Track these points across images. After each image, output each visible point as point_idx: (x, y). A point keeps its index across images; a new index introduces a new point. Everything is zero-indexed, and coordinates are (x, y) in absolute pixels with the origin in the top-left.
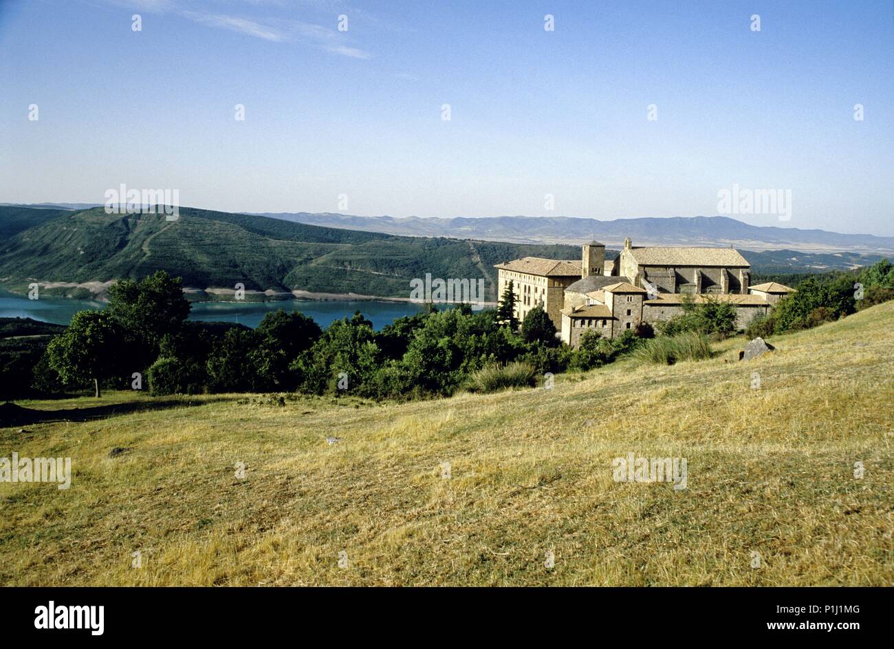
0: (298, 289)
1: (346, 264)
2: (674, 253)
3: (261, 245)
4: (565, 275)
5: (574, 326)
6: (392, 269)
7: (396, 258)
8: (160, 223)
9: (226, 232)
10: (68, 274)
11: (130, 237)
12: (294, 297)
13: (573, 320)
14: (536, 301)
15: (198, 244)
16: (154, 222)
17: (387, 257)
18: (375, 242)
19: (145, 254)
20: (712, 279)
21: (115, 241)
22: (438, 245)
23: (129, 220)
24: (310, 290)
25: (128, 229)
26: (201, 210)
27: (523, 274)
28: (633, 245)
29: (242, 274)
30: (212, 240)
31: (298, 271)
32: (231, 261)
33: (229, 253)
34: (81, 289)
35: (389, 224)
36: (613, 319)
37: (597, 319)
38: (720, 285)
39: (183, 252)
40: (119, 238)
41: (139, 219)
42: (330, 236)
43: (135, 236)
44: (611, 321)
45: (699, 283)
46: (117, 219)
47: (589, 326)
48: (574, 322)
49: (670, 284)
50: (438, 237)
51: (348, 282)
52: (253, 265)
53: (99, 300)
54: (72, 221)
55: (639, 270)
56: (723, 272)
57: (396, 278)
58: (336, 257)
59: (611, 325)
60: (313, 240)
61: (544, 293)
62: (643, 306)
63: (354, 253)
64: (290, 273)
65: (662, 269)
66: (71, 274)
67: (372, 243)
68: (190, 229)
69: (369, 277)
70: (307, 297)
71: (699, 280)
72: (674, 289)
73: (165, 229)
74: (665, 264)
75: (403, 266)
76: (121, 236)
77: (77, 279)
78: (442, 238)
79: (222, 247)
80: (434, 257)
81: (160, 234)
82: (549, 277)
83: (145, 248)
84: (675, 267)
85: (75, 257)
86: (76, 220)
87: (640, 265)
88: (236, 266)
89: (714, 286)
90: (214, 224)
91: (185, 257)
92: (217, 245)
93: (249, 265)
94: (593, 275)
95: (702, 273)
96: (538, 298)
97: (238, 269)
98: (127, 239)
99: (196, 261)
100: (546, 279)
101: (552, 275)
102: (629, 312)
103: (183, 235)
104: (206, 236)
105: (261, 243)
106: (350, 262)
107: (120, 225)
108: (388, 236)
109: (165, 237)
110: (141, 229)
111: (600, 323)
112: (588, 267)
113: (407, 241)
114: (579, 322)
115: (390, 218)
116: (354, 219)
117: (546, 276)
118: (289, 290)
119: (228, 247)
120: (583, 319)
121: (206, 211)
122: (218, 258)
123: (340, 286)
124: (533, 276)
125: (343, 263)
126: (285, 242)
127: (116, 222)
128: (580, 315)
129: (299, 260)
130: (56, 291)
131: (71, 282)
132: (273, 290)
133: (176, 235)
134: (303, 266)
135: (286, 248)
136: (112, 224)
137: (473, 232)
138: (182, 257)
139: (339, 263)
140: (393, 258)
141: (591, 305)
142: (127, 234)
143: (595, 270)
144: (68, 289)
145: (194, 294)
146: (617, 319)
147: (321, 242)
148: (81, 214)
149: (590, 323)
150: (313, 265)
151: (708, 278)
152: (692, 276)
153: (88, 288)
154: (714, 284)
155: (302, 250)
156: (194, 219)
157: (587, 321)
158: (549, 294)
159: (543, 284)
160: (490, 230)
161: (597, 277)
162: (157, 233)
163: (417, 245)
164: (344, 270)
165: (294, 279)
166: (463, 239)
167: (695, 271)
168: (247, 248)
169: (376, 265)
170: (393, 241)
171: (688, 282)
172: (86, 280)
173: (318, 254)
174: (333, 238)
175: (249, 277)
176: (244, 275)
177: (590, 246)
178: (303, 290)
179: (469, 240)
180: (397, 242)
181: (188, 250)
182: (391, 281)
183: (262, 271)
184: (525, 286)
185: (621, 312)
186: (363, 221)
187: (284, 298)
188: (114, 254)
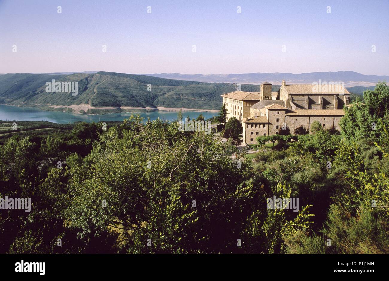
0: (159, 106)
1: (180, 95)
2: (308, 88)
3: (144, 88)
4: (252, 100)
5: (248, 128)
6: (201, 97)
7: (202, 92)
8: (101, 79)
9: (129, 83)
10: (64, 102)
11: (89, 86)
12: (158, 110)
13: (247, 124)
14: (238, 113)
15: (117, 88)
16: (98, 79)
17: (199, 92)
18: (194, 85)
19: (95, 93)
20: (329, 101)
21: (82, 88)
22: (221, 86)
23: (88, 78)
24: (165, 107)
25: (88, 82)
26: (119, 73)
27: (233, 100)
28: (286, 84)
29: (136, 100)
30: (123, 86)
31: (160, 98)
32: (131, 95)
33: (130, 91)
34: (69, 108)
35: (201, 77)
36: (269, 123)
37: (260, 124)
38: (333, 104)
39: (111, 92)
40: (84, 86)
41: (93, 78)
42: (174, 83)
43: (91, 85)
44: (268, 125)
45: (321, 103)
46: (83, 78)
47: (255, 128)
48: (248, 125)
49: (306, 104)
50: (221, 83)
51: (181, 103)
52: (140, 96)
53: (76, 113)
54: (65, 79)
55: (289, 97)
56: (335, 97)
57: (202, 101)
58: (176, 92)
59: (268, 127)
60: (166, 85)
61: (242, 109)
62: (285, 117)
63: (184, 90)
64: (156, 100)
65: (301, 96)
66: (65, 102)
67: (192, 86)
68: (114, 81)
69: (191, 101)
70: (164, 110)
71: (321, 102)
72: (308, 107)
73: (103, 82)
74: (303, 93)
75: (206, 96)
76: (85, 85)
77: (67, 104)
78: (223, 83)
79: (127, 89)
80: (219, 92)
81: (101, 84)
82: (244, 101)
83: (95, 90)
84: (308, 95)
85: (66, 95)
86: (67, 79)
87: (289, 94)
88: (133, 97)
89: (330, 105)
90: (124, 79)
91: (112, 94)
92: (125, 88)
93: (139, 96)
94: (265, 100)
95: (323, 98)
96: (239, 112)
97: (134, 98)
98: (87, 87)
99: (116, 95)
100: (243, 102)
101: (245, 100)
102: (278, 120)
103: (111, 84)
104: (120, 84)
105: (144, 87)
106: (182, 94)
107: (84, 81)
108: (199, 83)
109: (103, 85)
110: (93, 82)
111: (262, 126)
112: (262, 95)
113: (207, 84)
114: (250, 126)
115: (201, 75)
116: (186, 76)
117: (242, 101)
118: (156, 107)
119: (130, 89)
120: (252, 124)
121: (121, 73)
122: (125, 94)
123: (178, 105)
124: (237, 101)
125: (179, 95)
126: (154, 86)
127: (83, 79)
128: (250, 122)
129: (160, 94)
130: (59, 109)
131: (65, 105)
132: (149, 107)
133: (108, 84)
134: (162, 97)
135: (155, 89)
136: (81, 80)
137: (237, 80)
138: (111, 94)
139: (178, 95)
140: (201, 92)
141: (257, 116)
142: (87, 84)
143: (267, 97)
144: (63, 108)
145: (116, 109)
146: (271, 124)
147: (170, 86)
148: (68, 77)
149: (256, 126)
150: (166, 96)
151: (327, 101)
152: (318, 99)
153: (71, 108)
154: (330, 104)
155: (162, 90)
156: (115, 77)
157: (254, 125)
158: (244, 110)
159: (241, 104)
160: (245, 79)
161: (267, 101)
162: (100, 84)
163: (211, 86)
164: (180, 98)
165: (158, 102)
166: (232, 83)
167: (320, 97)
168: (138, 89)
169: (194, 95)
170: (201, 85)
171: (316, 103)
172: (71, 104)
173: (169, 91)
174: (175, 84)
175: (139, 102)
176: (137, 101)
177: (264, 85)
178: (162, 107)
179: (235, 84)
180: (203, 85)
181: (113, 91)
182: (200, 102)
183: (144, 99)
184: (234, 106)
185: (273, 120)
186: (190, 76)
187: (154, 111)
188: (82, 93)
